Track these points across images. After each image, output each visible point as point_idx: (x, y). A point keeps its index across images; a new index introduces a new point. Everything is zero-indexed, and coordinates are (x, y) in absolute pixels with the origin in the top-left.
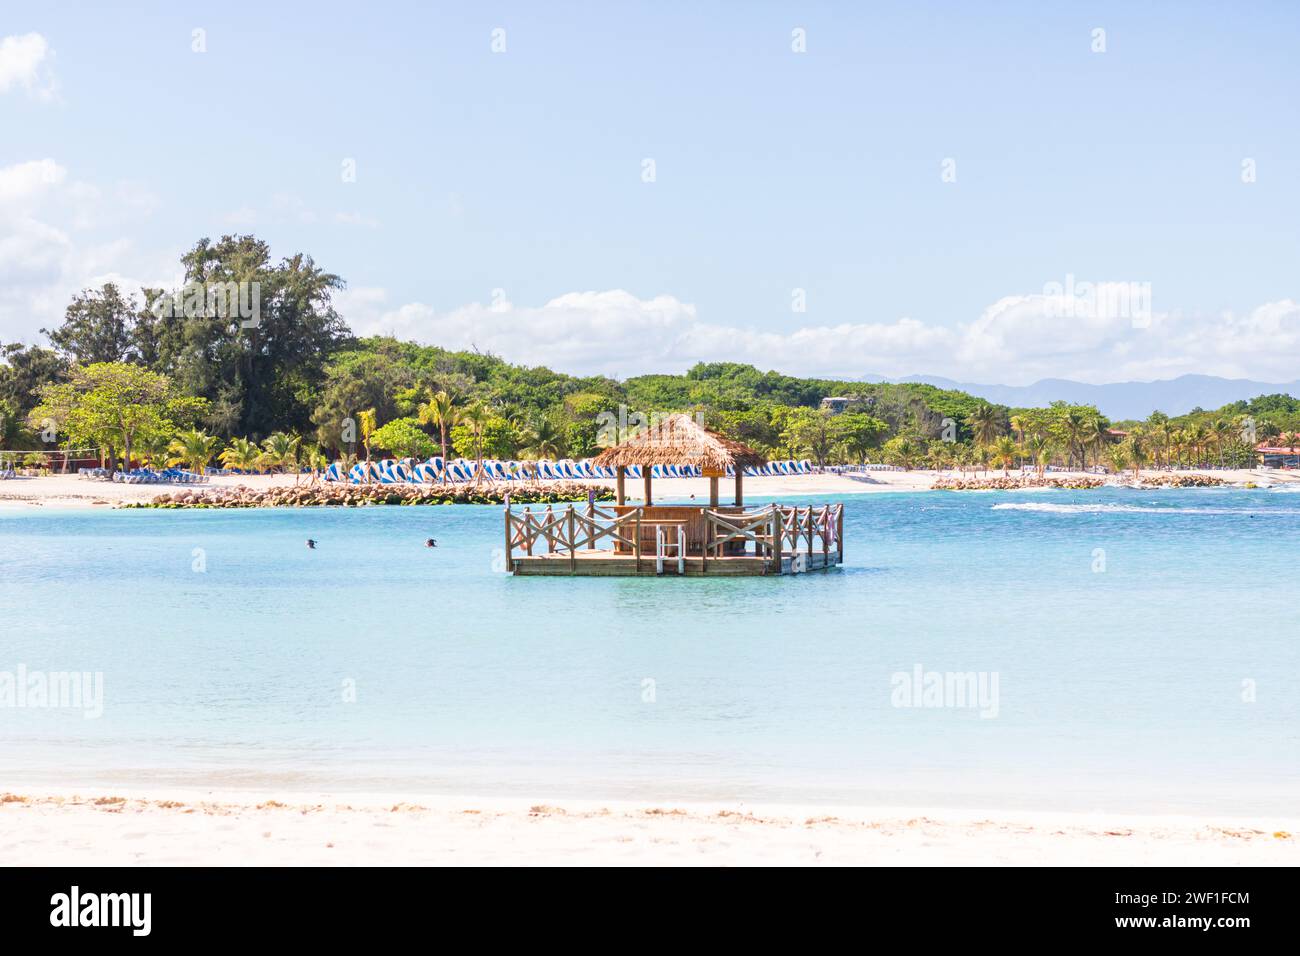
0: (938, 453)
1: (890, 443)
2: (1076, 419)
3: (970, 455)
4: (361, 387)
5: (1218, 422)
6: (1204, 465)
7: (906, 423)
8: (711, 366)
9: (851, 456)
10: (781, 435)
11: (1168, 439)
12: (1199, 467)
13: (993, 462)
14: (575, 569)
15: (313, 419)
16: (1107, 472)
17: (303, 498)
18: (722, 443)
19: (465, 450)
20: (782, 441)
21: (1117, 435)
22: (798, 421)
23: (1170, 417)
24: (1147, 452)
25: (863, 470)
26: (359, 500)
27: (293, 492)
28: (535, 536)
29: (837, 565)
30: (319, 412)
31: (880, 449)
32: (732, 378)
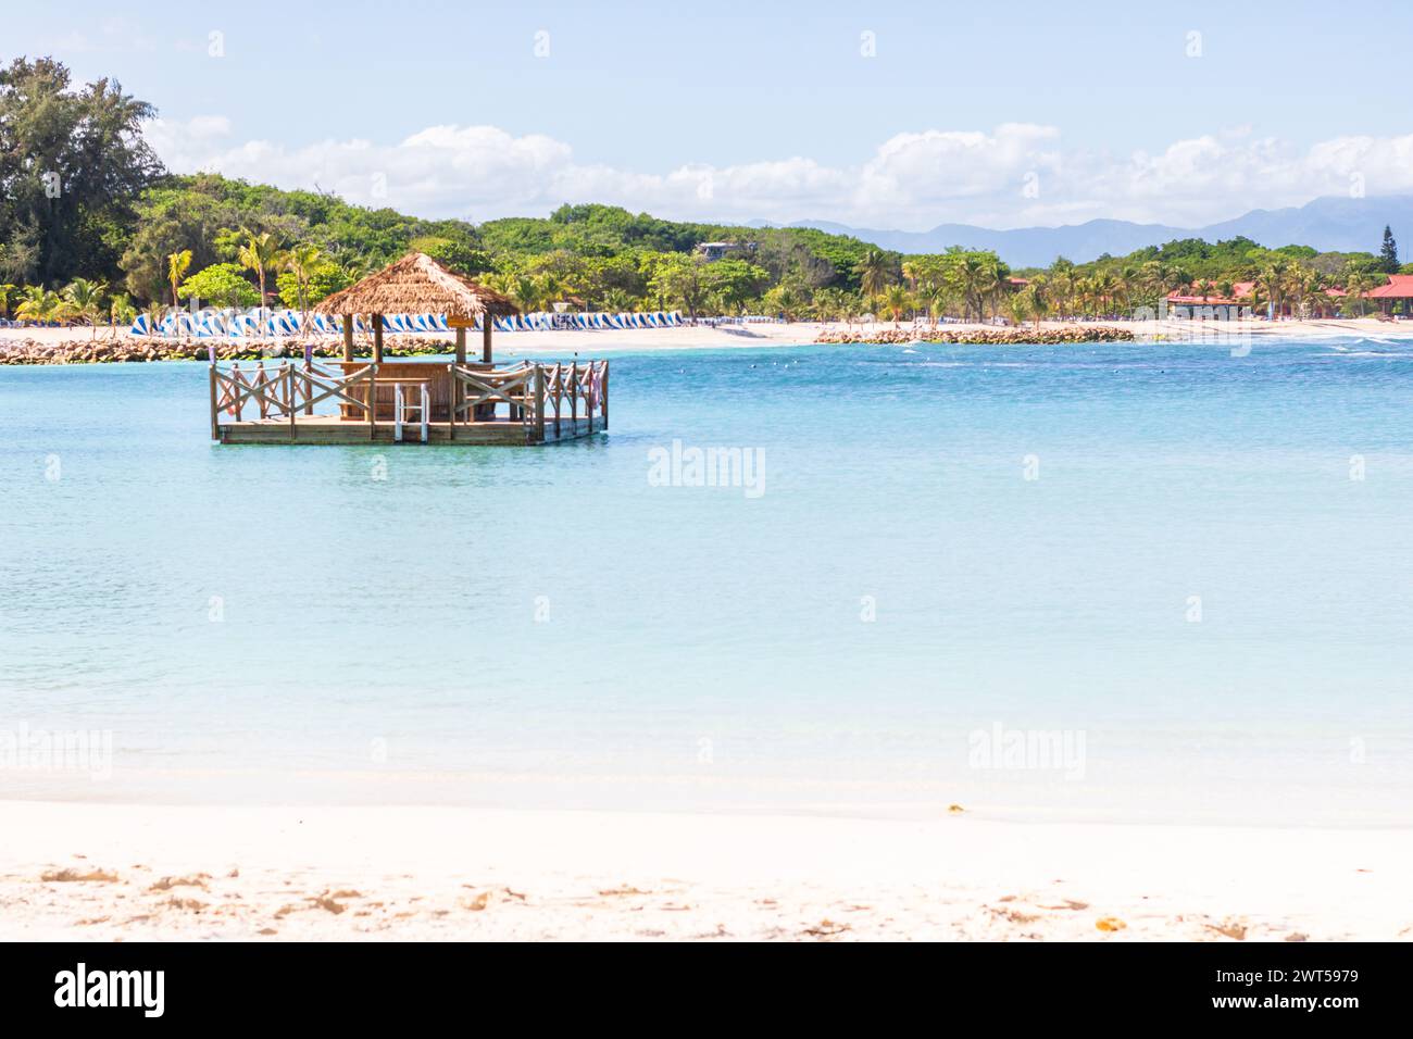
0: (823, 304)
1: (770, 293)
2: (973, 266)
3: (858, 306)
4: (175, 229)
5: (1126, 269)
6: (1112, 316)
7: (789, 271)
8: (578, 208)
9: (727, 306)
10: (648, 284)
11: (1072, 288)
12: (1106, 319)
13: (882, 313)
14: (296, 437)
15: (121, 265)
16: (1006, 324)
17: (100, 354)
18: (470, 288)
19: (294, 300)
20: (650, 290)
21: (1018, 284)
22: (667, 269)
23: (1076, 264)
24: (1050, 301)
25: (740, 323)
26: (165, 356)
27: (88, 347)
28: (245, 398)
29: (602, 432)
30: (127, 257)
31: (759, 299)
32: (600, 221)
